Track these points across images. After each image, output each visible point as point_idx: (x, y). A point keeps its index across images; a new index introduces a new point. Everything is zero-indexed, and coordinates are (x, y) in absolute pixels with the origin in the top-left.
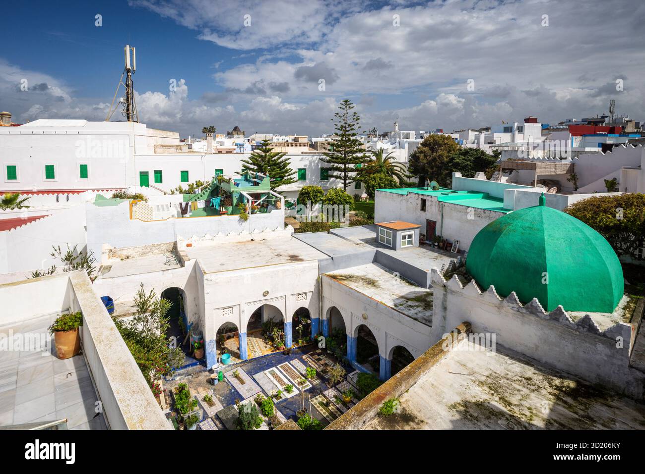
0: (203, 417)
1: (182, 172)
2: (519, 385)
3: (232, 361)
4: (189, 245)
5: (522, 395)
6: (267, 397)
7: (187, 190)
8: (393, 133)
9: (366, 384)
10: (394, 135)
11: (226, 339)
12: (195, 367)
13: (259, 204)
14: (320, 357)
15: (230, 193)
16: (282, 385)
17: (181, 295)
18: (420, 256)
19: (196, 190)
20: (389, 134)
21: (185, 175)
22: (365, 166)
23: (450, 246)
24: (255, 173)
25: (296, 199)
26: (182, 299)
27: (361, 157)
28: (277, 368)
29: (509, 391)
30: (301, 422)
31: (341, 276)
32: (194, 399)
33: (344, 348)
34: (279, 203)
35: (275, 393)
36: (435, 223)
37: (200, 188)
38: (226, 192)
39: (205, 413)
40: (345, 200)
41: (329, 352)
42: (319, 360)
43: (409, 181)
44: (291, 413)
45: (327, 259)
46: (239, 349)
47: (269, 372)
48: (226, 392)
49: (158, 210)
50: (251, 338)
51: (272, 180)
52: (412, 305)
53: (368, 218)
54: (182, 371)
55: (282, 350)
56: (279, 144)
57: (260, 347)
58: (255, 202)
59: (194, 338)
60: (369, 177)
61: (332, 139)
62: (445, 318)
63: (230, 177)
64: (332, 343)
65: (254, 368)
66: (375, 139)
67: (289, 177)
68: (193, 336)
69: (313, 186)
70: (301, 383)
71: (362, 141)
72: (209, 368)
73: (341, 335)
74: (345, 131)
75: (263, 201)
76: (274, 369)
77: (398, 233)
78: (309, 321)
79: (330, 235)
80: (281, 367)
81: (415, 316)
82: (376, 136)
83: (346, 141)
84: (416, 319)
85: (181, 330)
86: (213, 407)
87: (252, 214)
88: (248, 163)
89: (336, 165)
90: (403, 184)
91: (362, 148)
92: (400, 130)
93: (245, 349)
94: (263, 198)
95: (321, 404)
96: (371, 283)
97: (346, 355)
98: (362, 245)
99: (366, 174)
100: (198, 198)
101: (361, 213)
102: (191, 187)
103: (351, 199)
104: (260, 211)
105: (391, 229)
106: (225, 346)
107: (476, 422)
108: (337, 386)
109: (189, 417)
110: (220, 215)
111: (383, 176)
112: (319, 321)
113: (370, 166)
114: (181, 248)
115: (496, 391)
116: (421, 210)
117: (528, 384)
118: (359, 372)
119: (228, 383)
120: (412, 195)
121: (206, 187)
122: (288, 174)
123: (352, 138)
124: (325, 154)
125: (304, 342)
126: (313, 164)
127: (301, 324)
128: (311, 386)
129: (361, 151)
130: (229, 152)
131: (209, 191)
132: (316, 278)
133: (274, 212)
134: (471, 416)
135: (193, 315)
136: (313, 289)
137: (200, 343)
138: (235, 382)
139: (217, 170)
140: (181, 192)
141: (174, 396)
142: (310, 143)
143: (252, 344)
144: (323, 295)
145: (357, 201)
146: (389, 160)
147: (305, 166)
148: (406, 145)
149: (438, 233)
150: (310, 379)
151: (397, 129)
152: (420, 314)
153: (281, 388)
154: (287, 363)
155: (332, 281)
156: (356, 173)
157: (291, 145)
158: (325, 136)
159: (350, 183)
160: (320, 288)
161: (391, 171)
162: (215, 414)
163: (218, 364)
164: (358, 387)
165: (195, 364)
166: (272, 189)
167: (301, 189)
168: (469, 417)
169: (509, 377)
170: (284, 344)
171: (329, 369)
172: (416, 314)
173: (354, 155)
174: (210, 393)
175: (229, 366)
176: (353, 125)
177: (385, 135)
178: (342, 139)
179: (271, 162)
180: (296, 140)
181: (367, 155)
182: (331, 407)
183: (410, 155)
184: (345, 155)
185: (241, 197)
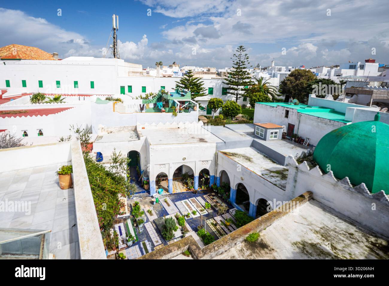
0: (147, 221)
1: (142, 87)
2: (344, 237)
3: (164, 193)
4: (143, 128)
5: (345, 244)
6: (182, 215)
7: (145, 97)
8: (270, 67)
9: (240, 217)
10: (271, 68)
11: (161, 180)
12: (144, 194)
13: (184, 107)
14: (214, 197)
15: (168, 100)
16: (191, 210)
17: (138, 155)
18: (281, 146)
19: (149, 97)
20: (268, 68)
21: (144, 89)
22: (250, 87)
23: (302, 141)
24: (183, 89)
25: (206, 105)
26: (139, 157)
27: (248, 82)
28: (189, 200)
29: (336, 240)
30: (200, 233)
31: (229, 153)
32: (142, 211)
33: (229, 194)
34: (195, 107)
35: (186, 214)
36: (294, 126)
37: (151, 96)
38: (165, 99)
39: (148, 219)
40: (236, 107)
41: (219, 195)
42: (213, 199)
43: (278, 98)
44: (195, 226)
45: (222, 143)
46: (168, 187)
47: (184, 202)
48: (160, 209)
49: (129, 108)
50: (175, 182)
51: (193, 93)
52: (273, 175)
53: (250, 120)
54: (137, 195)
55: (192, 191)
56: (198, 73)
57: (180, 187)
58: (182, 106)
59: (144, 178)
60: (253, 94)
61: (231, 70)
62: (295, 187)
63: (168, 91)
64: (222, 191)
65: (176, 199)
66: (259, 71)
67: (203, 92)
68: (144, 177)
69: (217, 99)
70: (201, 211)
71: (250, 72)
72: (151, 195)
73: (227, 187)
74: (239, 66)
75: (186, 106)
76: (187, 200)
77: (268, 130)
78: (209, 177)
79: (225, 128)
80: (191, 200)
81: (275, 183)
82: (259, 69)
83: (239, 72)
84: (275, 185)
85: (138, 173)
86: (152, 216)
87: (179, 113)
88: (179, 83)
89: (232, 86)
90: (274, 100)
91: (250, 76)
92: (275, 65)
93: (171, 187)
94: (186, 104)
95: (212, 224)
96: (249, 159)
97: (229, 198)
98: (244, 136)
99: (251, 92)
100: (151, 102)
101: (246, 116)
102: (147, 96)
103: (239, 107)
104: (184, 111)
105: (263, 127)
106: (161, 184)
107: (310, 256)
108: (223, 215)
109: (139, 220)
110: (162, 112)
111: (261, 94)
112: (215, 178)
113: (253, 87)
114: (139, 129)
115: (326, 239)
116: (285, 117)
117: (351, 237)
118: (236, 209)
119: (161, 205)
120: (280, 107)
121: (155, 96)
122: (202, 91)
123: (243, 70)
124: (226, 79)
125: (205, 188)
126: (218, 85)
127: (204, 178)
128: (207, 213)
129: (248, 78)
130: (170, 76)
131: (156, 98)
132: (214, 152)
133: (192, 112)
134: (307, 252)
135: (144, 166)
136: (212, 159)
137: (147, 181)
138: (165, 205)
139: (161, 87)
140: (141, 98)
141: (132, 207)
142: (217, 72)
143: (175, 185)
144: (218, 163)
145: (244, 108)
146: (266, 84)
147: (213, 86)
148: (279, 76)
149: (295, 132)
150: (207, 209)
151: (273, 65)
152: (278, 182)
153: (190, 212)
154: (194, 198)
155: (224, 156)
156: (245, 91)
157: (206, 73)
158: (227, 68)
159: (240, 97)
160: (217, 159)
161: (267, 91)
162: (153, 220)
163: (156, 194)
164: (235, 218)
165: (144, 192)
166: (192, 99)
167: (210, 99)
168: (305, 252)
169: (337, 230)
170: (194, 188)
171: (218, 205)
172: (276, 181)
173: (244, 81)
174: (151, 208)
175: (162, 196)
176: (244, 62)
177: (264, 69)
178: (237, 71)
179: (192, 83)
180: (209, 70)
181: (252, 80)
182: (218, 227)
183: (280, 81)
184: (238, 80)
185: (174, 103)
